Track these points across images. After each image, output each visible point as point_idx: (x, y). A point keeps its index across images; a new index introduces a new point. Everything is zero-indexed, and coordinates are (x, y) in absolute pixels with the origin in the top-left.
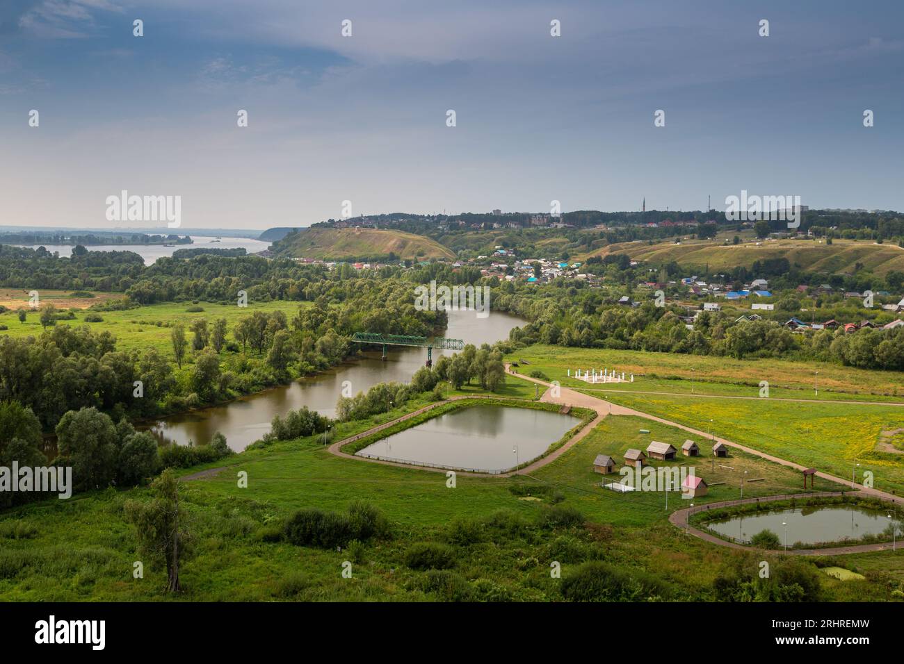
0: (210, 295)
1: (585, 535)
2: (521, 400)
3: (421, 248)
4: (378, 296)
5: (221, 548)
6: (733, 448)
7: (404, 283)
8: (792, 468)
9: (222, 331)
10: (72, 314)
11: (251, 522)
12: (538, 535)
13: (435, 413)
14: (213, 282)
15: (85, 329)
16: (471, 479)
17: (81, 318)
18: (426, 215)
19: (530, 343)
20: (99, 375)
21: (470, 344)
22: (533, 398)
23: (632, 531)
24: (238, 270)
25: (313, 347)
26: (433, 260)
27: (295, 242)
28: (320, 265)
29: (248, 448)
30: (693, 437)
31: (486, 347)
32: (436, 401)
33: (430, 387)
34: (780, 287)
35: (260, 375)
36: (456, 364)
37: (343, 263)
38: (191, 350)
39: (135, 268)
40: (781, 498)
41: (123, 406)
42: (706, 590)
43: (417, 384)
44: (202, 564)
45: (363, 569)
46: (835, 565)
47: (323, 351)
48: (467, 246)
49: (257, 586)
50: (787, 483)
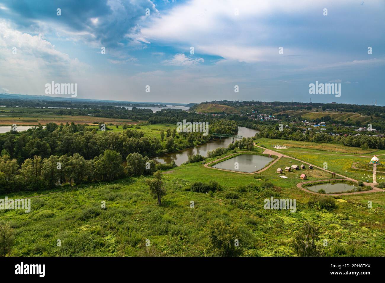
0: (172, 122)
1: (274, 190)
2: (258, 153)
3: (232, 110)
4: (219, 123)
5: (173, 192)
6: (314, 167)
8: (329, 172)
9: (175, 132)
10: (132, 126)
11: (182, 185)
12: (261, 189)
13: (234, 156)
14: (172, 118)
15: (135, 131)
16: (243, 174)
17: (134, 127)
19: (261, 137)
20: (139, 144)
22: (261, 152)
23: (286, 189)
24: (180, 115)
25: (201, 137)
26: (235, 114)
27: (196, 107)
28: (203, 114)
29: (181, 165)
30: (304, 164)
31: (249, 138)
32: (234, 153)
33: (233, 149)
34: (328, 124)
35: (185, 144)
36: (240, 143)
38: (166, 137)
39: (150, 113)
40: (326, 180)
41: (146, 153)
42: (306, 205)
43: (229, 148)
44: (167, 197)
45: (213, 198)
46: (340, 198)
47: (203, 138)
48: (244, 110)
49: (183, 203)
50: (328, 176)
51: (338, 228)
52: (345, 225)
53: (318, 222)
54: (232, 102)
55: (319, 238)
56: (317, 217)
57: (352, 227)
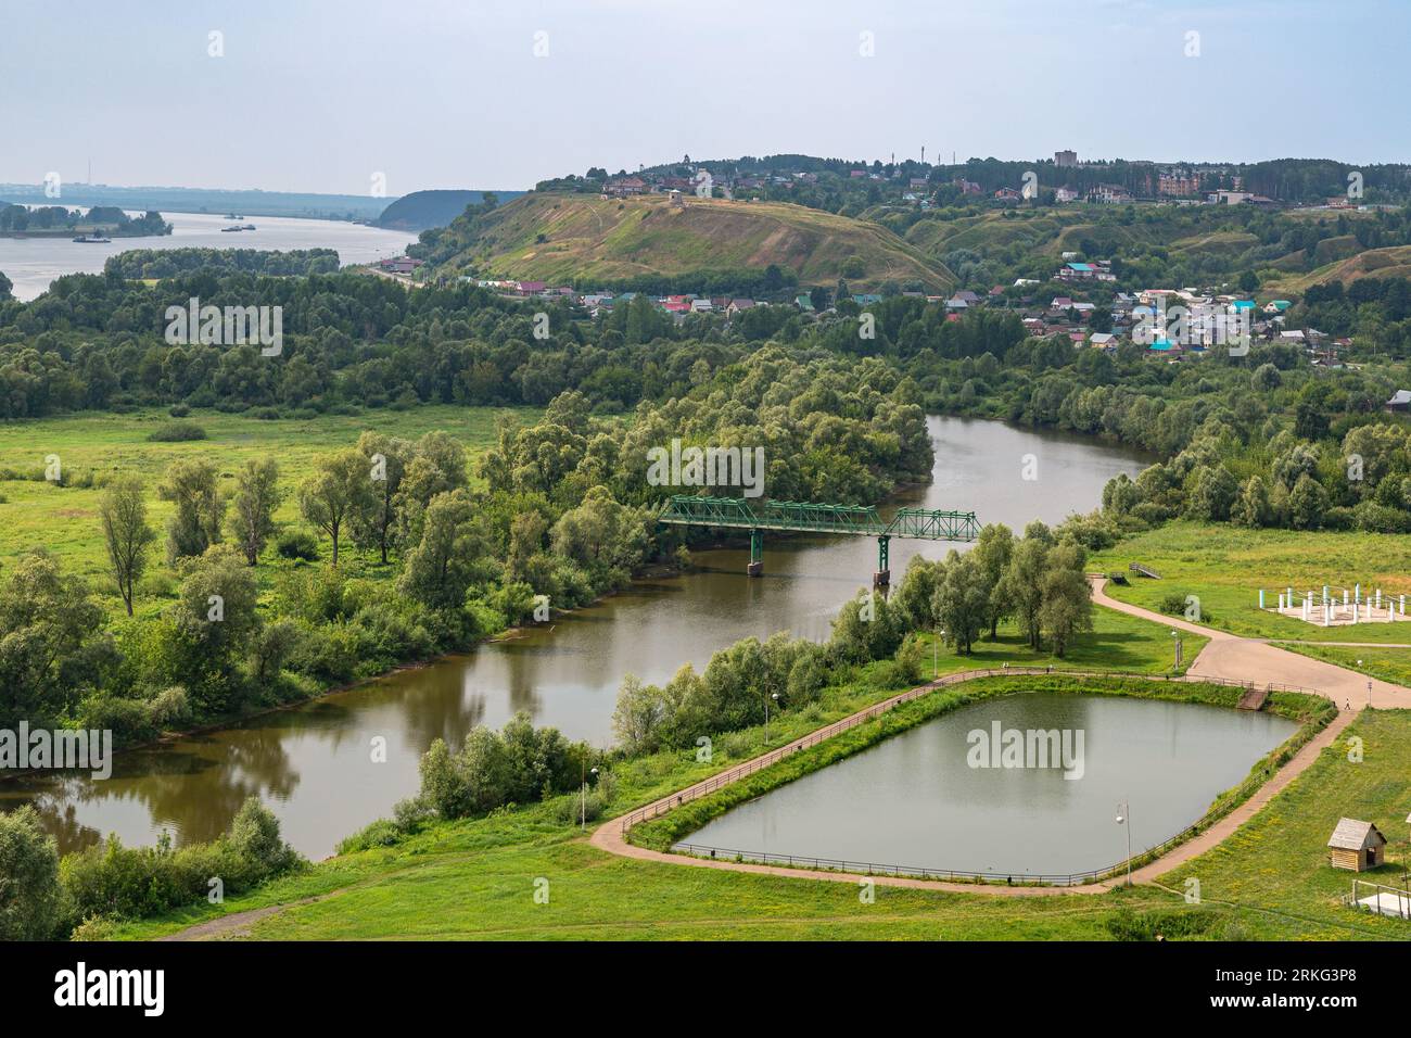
2: (1135, 676)
3: (857, 256)
4: (734, 390)
7: (807, 353)
13: (899, 722)
16: (1002, 904)
18: (870, 163)
21: (995, 525)
22: (1169, 671)
24: (313, 315)
25: (548, 542)
26: (890, 290)
27: (489, 234)
28: (566, 303)
29: (346, 848)
31: (1039, 532)
32: (902, 687)
33: (885, 648)
35: (383, 626)
36: (958, 580)
37: (632, 296)
43: (848, 639)
47: (576, 552)
48: (984, 250)
54: (861, 166)
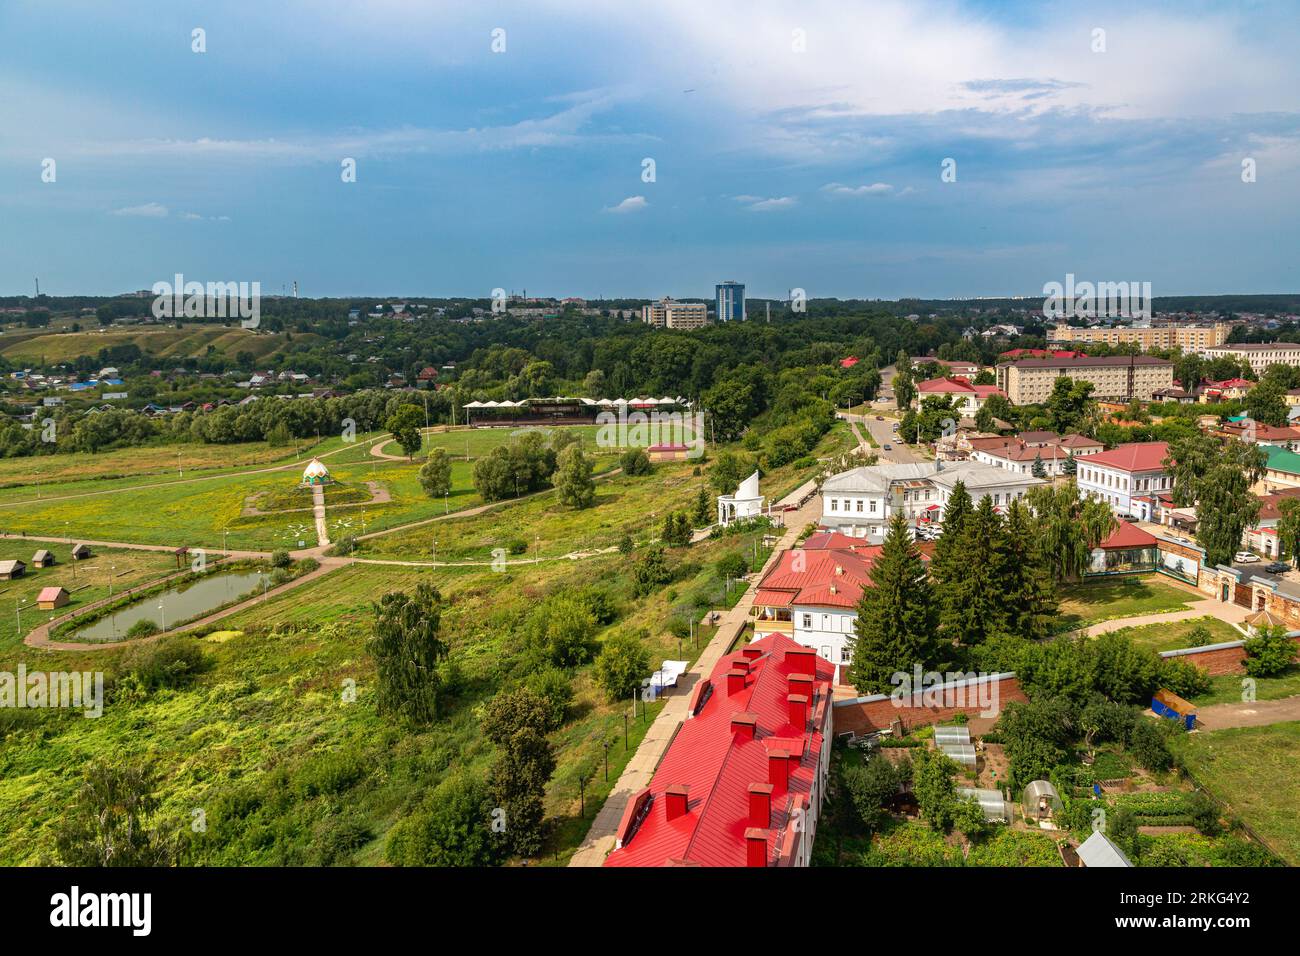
6: (96, 547)
8: (164, 552)
30: (45, 546)
34: (131, 374)
40: (155, 583)
46: (215, 631)
50: (160, 567)
51: (224, 731)
52: (246, 712)
53: (142, 744)
55: (159, 800)
56: (136, 728)
57: (270, 712)
